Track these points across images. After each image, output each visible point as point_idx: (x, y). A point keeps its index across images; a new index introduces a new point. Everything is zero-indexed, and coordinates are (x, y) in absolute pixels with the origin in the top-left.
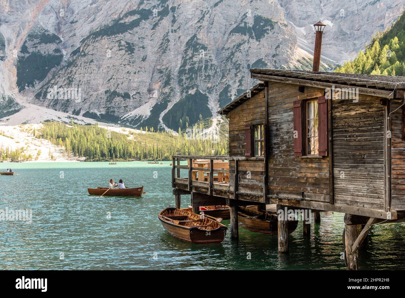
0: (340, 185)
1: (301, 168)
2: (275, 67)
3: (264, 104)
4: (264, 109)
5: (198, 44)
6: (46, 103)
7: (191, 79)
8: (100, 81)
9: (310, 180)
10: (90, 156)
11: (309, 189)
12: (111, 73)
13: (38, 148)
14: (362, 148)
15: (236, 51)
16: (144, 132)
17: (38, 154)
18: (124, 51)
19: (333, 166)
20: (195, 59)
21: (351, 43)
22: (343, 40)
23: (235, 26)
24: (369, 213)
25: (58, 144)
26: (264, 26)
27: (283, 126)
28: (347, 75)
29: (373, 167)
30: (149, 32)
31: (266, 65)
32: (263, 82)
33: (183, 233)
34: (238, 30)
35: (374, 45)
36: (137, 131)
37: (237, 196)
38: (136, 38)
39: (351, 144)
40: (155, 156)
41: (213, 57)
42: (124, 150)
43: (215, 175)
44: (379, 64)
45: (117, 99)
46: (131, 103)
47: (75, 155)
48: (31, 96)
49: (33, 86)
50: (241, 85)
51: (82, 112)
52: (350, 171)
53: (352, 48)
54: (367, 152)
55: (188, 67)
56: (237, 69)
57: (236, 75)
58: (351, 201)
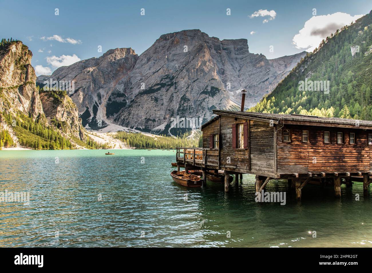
0: (254, 162)
1: (236, 154)
2: (220, 109)
3: (219, 125)
4: (219, 127)
5: (186, 98)
6: (119, 123)
7: (183, 113)
8: (143, 114)
9: (240, 160)
10: (137, 147)
11: (239, 163)
12: (148, 110)
13: (115, 143)
14: (264, 145)
15: (203, 102)
16: (162, 137)
17: (115, 146)
18: (153, 101)
19: (250, 154)
20: (184, 105)
21: (253, 99)
22: (250, 97)
23: (202, 91)
24: (267, 175)
25: (123, 141)
26: (215, 91)
27: (227, 135)
28: (252, 112)
29: (269, 154)
30: (165, 93)
31: (216, 108)
32: (218, 116)
33: (184, 182)
34: (204, 92)
35: (264, 100)
36: (159, 136)
37: (206, 166)
38: (159, 95)
39: (259, 144)
40: (166, 147)
41: (193, 104)
42: (152, 145)
43: (196, 156)
44: (266, 108)
45: (150, 122)
46: (156, 124)
47: (131, 146)
48: (112, 120)
49: (113, 116)
50: (205, 116)
51: (135, 127)
52: (258, 156)
53: (254, 101)
54: (266, 147)
55: (181, 108)
56: (203, 109)
57: (203, 112)
58: (259, 170)
